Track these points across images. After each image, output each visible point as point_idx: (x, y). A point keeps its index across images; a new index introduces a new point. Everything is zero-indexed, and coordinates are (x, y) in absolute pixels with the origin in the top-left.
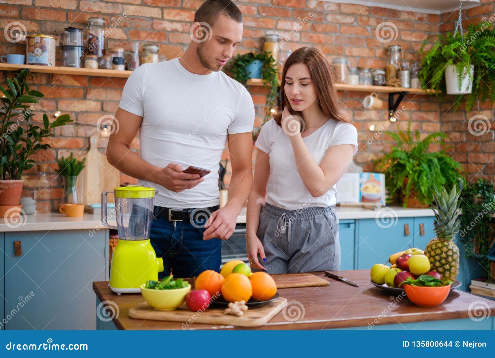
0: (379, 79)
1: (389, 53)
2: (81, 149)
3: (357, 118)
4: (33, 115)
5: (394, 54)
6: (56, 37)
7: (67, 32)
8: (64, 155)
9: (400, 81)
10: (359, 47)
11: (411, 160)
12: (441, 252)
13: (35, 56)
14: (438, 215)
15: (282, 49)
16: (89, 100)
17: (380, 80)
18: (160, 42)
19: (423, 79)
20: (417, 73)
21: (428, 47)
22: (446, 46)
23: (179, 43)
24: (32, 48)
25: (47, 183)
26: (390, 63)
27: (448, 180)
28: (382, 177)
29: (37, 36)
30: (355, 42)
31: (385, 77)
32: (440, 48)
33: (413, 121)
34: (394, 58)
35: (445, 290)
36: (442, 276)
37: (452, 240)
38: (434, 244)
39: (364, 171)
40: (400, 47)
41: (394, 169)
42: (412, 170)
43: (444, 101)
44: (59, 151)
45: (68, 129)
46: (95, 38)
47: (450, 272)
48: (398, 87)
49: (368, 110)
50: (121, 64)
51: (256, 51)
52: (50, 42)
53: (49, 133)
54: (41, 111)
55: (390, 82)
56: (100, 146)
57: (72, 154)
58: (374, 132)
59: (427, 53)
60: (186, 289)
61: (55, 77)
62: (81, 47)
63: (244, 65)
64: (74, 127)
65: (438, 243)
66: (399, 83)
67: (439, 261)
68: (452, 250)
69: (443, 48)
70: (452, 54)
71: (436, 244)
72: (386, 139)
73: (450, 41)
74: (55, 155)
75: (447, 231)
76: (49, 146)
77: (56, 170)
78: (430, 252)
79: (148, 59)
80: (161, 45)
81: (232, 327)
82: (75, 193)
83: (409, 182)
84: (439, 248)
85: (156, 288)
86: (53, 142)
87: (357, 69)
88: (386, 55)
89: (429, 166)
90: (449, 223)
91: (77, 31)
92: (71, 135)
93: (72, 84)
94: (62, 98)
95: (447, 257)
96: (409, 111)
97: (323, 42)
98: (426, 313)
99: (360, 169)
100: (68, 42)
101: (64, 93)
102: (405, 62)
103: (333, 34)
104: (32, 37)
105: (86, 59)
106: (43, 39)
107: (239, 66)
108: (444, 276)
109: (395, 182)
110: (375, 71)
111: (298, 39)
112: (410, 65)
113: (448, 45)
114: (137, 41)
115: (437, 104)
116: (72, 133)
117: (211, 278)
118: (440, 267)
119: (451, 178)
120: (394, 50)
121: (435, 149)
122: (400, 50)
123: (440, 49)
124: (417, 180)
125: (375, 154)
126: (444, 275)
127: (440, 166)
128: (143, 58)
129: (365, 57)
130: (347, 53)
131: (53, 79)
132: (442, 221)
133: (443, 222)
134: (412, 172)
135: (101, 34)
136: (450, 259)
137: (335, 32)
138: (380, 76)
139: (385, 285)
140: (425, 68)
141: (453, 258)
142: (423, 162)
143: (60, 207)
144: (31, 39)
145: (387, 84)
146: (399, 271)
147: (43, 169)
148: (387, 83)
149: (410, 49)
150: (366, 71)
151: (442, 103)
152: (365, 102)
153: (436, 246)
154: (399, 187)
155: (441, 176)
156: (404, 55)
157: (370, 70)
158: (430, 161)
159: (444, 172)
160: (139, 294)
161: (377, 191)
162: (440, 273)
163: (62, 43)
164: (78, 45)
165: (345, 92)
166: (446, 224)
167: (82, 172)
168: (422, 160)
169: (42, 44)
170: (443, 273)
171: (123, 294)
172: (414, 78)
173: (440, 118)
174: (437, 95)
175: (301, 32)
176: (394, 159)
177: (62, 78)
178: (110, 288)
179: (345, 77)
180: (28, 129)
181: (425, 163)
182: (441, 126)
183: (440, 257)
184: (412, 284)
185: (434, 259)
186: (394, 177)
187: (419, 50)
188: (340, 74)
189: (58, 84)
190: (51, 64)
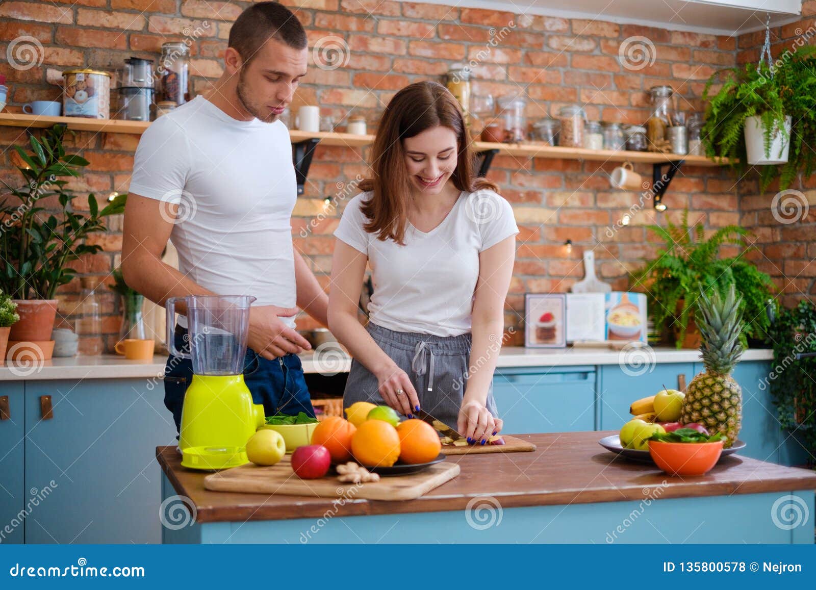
1: (652, 99)
3: (602, 205)
4: (75, 197)
5: (661, 102)
6: (112, 74)
7: (128, 66)
9: (671, 144)
10: (603, 90)
11: (689, 271)
12: (711, 393)
13: (76, 104)
15: (477, 94)
17: (638, 142)
19: (708, 140)
20: (698, 131)
21: (715, 89)
22: (743, 85)
23: (310, 84)
24: (73, 91)
25: (95, 307)
26: (654, 115)
27: (750, 302)
28: (641, 300)
29: (80, 72)
30: (596, 80)
31: (646, 136)
33: (694, 210)
34: (661, 106)
35: (714, 448)
37: (729, 374)
38: (700, 381)
39: (613, 290)
40: (670, 89)
41: (662, 287)
42: (691, 287)
43: (744, 176)
44: (116, 257)
46: (173, 76)
47: (727, 426)
48: (667, 153)
49: (619, 191)
52: (101, 82)
53: (98, 225)
54: (87, 191)
55: (654, 146)
58: (629, 228)
59: (713, 98)
61: (110, 137)
62: (151, 88)
65: (708, 378)
66: (670, 147)
67: (709, 408)
68: (729, 389)
69: (739, 89)
70: (753, 98)
71: (704, 380)
72: (650, 238)
73: (751, 78)
74: (110, 263)
75: (720, 359)
76: (99, 248)
77: (110, 286)
78: (693, 394)
81: (364, 501)
82: (140, 324)
83: (686, 305)
84: (707, 386)
86: (107, 242)
87: (599, 125)
88: (648, 102)
89: (719, 281)
90: (724, 346)
91: (145, 63)
94: (120, 171)
95: (721, 401)
96: (687, 193)
97: (544, 82)
99: (607, 287)
100: (130, 81)
101: (124, 163)
102: (679, 113)
103: (562, 70)
104: (73, 74)
105: (159, 109)
106: (90, 76)
109: (663, 306)
110: (629, 127)
111: (503, 77)
112: (687, 117)
113: (747, 83)
115: (733, 182)
118: (710, 417)
120: (661, 94)
121: (729, 254)
122: (670, 94)
123: (733, 91)
125: (632, 262)
127: (737, 279)
129: (612, 106)
130: (584, 99)
131: (107, 141)
132: (712, 343)
133: (714, 344)
134: (690, 290)
135: (183, 69)
136: (726, 404)
137: (564, 66)
138: (638, 136)
140: (710, 123)
141: (730, 402)
142: (709, 273)
143: (116, 344)
144: (71, 77)
147: (90, 284)
148: (650, 148)
149: (687, 93)
150: (615, 128)
151: (741, 179)
152: (613, 179)
153: (704, 383)
154: (670, 315)
156: (679, 103)
157: (621, 126)
158: (719, 273)
159: (744, 290)
161: (634, 322)
163: (121, 84)
164: (145, 85)
165: (580, 161)
166: (719, 348)
168: (707, 271)
169: (89, 84)
172: (694, 138)
173: (739, 203)
174: (732, 166)
175: (507, 66)
176: (660, 271)
177: (120, 140)
179: (580, 138)
180: (66, 220)
181: (712, 275)
182: (741, 219)
183: (711, 400)
184: (660, 440)
185: (701, 404)
186: (661, 299)
187: (701, 94)
188: (572, 132)
189: (115, 148)
190: (103, 117)
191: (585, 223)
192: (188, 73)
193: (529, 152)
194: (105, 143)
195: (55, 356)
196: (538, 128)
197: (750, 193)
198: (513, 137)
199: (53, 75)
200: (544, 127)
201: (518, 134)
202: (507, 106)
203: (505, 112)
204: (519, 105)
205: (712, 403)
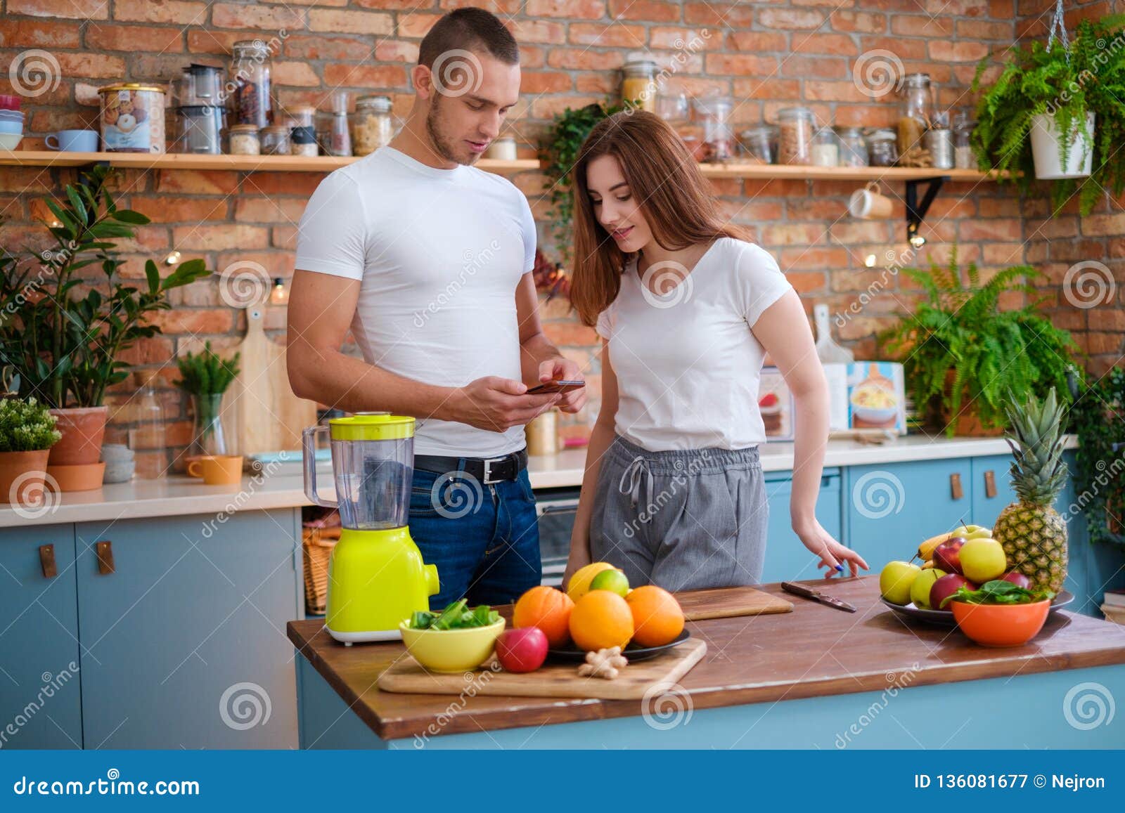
0: (884, 151)
1: (903, 91)
2: (226, 334)
3: (837, 240)
4: (121, 262)
5: (915, 95)
6: (165, 87)
7: (187, 76)
8: (191, 347)
9: (930, 154)
10: (835, 81)
11: (961, 331)
12: (1028, 531)
13: (120, 133)
14: (1018, 452)
15: (665, 94)
16: (242, 223)
17: (885, 153)
18: (393, 89)
19: (980, 148)
20: (967, 134)
21: (990, 73)
22: (1030, 74)
24: (115, 115)
25: (156, 411)
26: (906, 114)
27: (1045, 371)
28: (896, 371)
29: (122, 88)
30: (825, 69)
31: (897, 146)
32: (1018, 77)
33: (963, 242)
34: (915, 102)
35: (1038, 611)
36: (1031, 581)
37: (1050, 505)
38: (1012, 515)
39: (857, 359)
40: (927, 78)
41: (923, 352)
42: (964, 353)
43: (1030, 194)
44: (181, 340)
45: (198, 290)
46: (250, 88)
47: (1050, 574)
48: (925, 167)
49: (860, 220)
50: (310, 142)
51: (607, 100)
52: (152, 99)
53: (159, 301)
54: (138, 252)
55: (908, 158)
56: (269, 325)
57: (208, 345)
58: (875, 270)
59: (988, 90)
60: (496, 627)
61: (166, 175)
62: (221, 107)
63: (581, 133)
64: (210, 285)
65: (1022, 512)
66: (929, 159)
67: (1025, 551)
68: (1051, 526)
69: (1024, 77)
70: (1043, 90)
71: (1018, 514)
72: (904, 284)
73: (1038, 61)
74: (172, 350)
75: (1039, 487)
76: (157, 329)
77: (175, 382)
78: (1004, 533)
79: (369, 128)
80: (395, 96)
81: (596, 701)
82: (219, 432)
83: (959, 378)
84: (1023, 522)
85: (433, 626)
86: (166, 320)
87: (833, 131)
88: (897, 98)
89: (1002, 343)
90: (1043, 469)
91: (211, 71)
92: (205, 303)
93: (203, 189)
94: (181, 222)
95: (1041, 542)
96: (952, 219)
97: (754, 73)
98: (999, 660)
99: (847, 354)
100: (191, 96)
101: (186, 211)
102: (940, 110)
103: (778, 55)
104: (114, 91)
105: (233, 135)
106: (138, 93)
107: (571, 135)
108: (1037, 582)
109: (926, 379)
110: (872, 133)
111: (698, 69)
112: (951, 116)
113: (1035, 71)
114: (342, 88)
115: (1015, 201)
116: (207, 299)
117: (546, 602)
118: (1026, 562)
119: (1051, 366)
120: (914, 84)
121: (1013, 304)
122: (927, 85)
123: (1017, 80)
124: (975, 375)
125: (880, 319)
126: (1036, 580)
127: (1027, 341)
128: (356, 127)
129: (848, 103)
130: (810, 95)
131: (161, 181)
132: (1027, 466)
133: (1030, 467)
134: (964, 357)
135: (262, 76)
136: (1048, 546)
137: (781, 50)
138: (885, 145)
139: (912, 606)
140: (984, 123)
141: (1053, 542)
142: (988, 333)
143: (189, 463)
144: (111, 96)
145: (902, 162)
146: (941, 574)
147: (148, 381)
148: (901, 159)
149: (949, 81)
150: (854, 134)
151: (1026, 198)
152: (852, 205)
153: (1018, 518)
154: (937, 393)
155: (1028, 363)
156: (938, 96)
157: (861, 132)
158: (1002, 332)
159: (1036, 355)
160: (398, 643)
161: (888, 402)
162: (1027, 575)
163: (178, 101)
164: (212, 103)
165: (808, 182)
166: (1037, 472)
167: (233, 384)
168: (986, 330)
169: (137, 106)
170: (1034, 576)
171: (358, 645)
172: (962, 145)
173: (1024, 231)
174: (1014, 181)
175: (704, 53)
176: (921, 330)
177: (179, 178)
178: (327, 633)
179: (807, 151)
180: (113, 296)
181: (993, 336)
182: (1026, 251)
183: (1027, 541)
184: (968, 601)
185: (1015, 546)
186: (923, 369)
187: (970, 82)
188: (796, 143)
189: (172, 190)
190: (157, 149)
191: (815, 266)
192: (270, 82)
193: (738, 173)
194: (159, 183)
195: (106, 482)
196: (749, 139)
197: (1038, 217)
198: (716, 153)
199: (84, 93)
200: (757, 136)
201: (722, 148)
202: (705, 110)
203: (703, 117)
204: (722, 108)
205: (1030, 544)
